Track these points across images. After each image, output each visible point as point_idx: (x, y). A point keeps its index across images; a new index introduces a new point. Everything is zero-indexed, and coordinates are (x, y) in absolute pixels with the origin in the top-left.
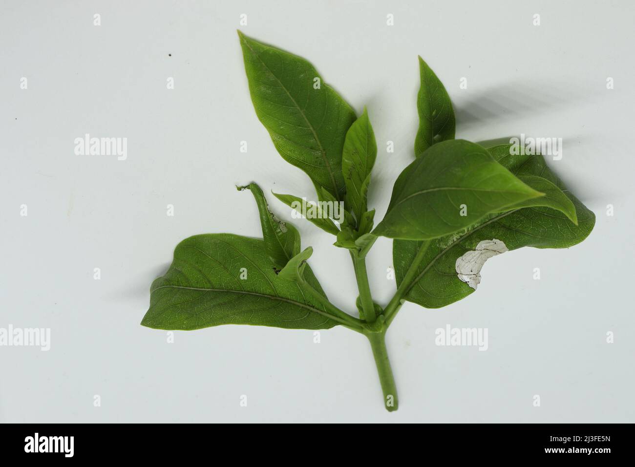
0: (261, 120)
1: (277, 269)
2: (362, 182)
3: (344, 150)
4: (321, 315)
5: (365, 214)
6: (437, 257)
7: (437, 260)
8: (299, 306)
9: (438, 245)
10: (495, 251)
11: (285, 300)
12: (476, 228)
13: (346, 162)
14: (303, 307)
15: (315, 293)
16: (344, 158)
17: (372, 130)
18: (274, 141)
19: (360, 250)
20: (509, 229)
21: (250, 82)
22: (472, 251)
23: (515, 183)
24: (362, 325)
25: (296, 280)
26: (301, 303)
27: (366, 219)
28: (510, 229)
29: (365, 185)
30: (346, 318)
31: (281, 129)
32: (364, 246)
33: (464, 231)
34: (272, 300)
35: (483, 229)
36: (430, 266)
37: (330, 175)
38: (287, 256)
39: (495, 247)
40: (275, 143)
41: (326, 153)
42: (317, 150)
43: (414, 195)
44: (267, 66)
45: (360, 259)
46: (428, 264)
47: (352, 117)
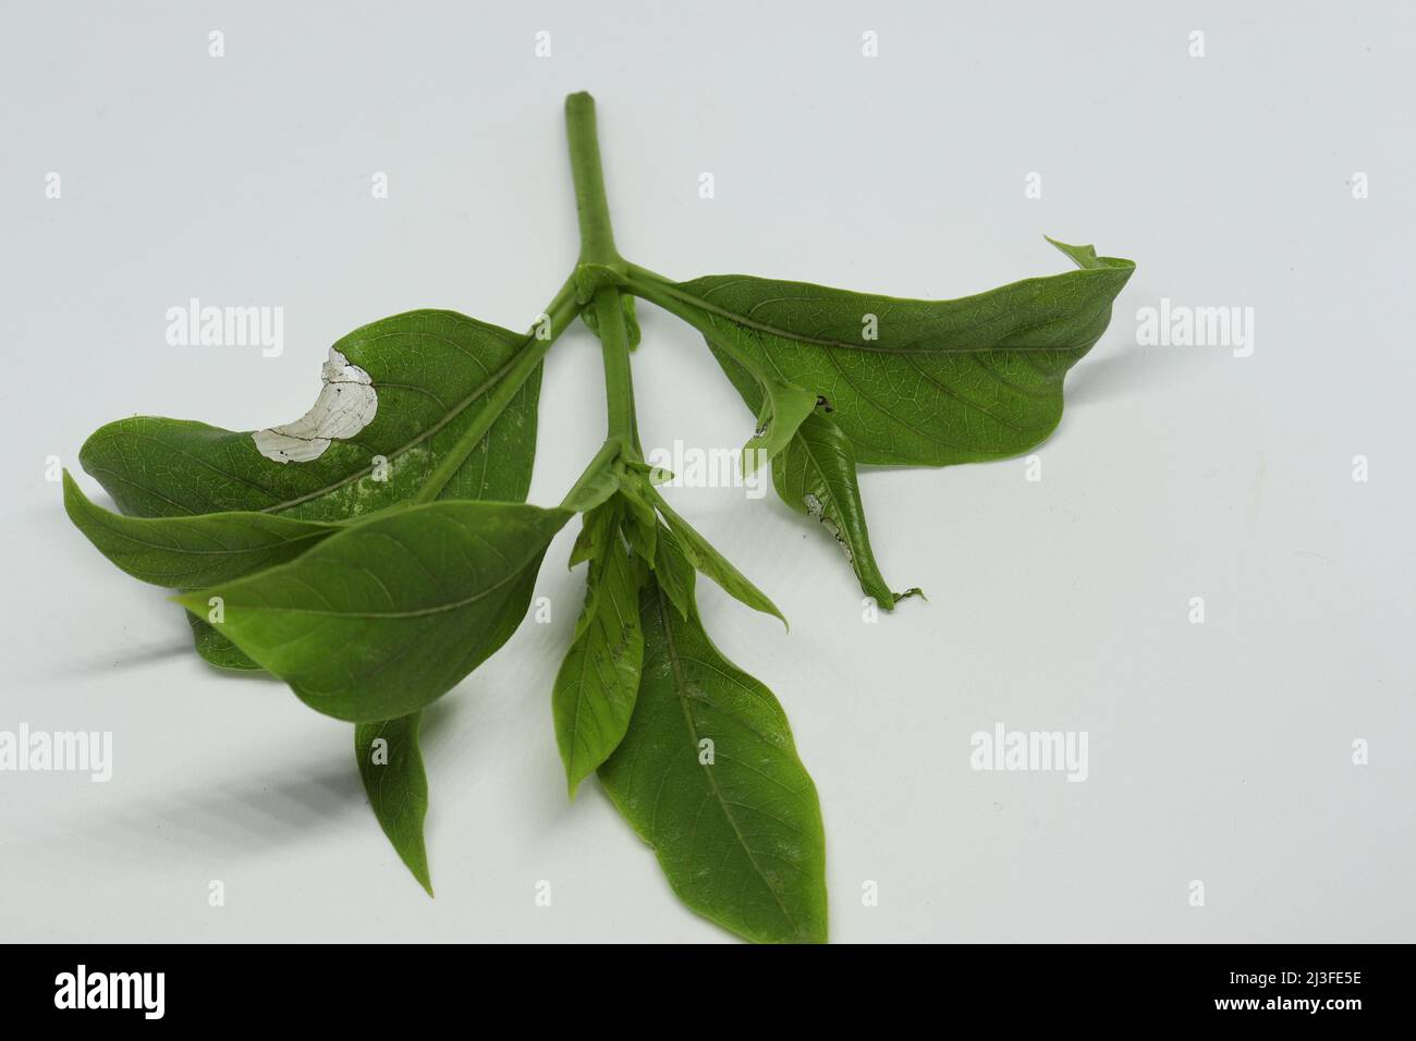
0: (811, 783)
1: (823, 407)
2: (599, 618)
3: (633, 695)
4: (723, 307)
5: (594, 553)
6: (436, 429)
7: (438, 422)
8: (773, 326)
9: (434, 455)
10: (283, 435)
11: (806, 339)
12: (334, 490)
13: (633, 665)
14: (765, 324)
15: (735, 353)
16: (637, 675)
17: (561, 745)
18: (789, 733)
19: (616, 458)
20: (249, 483)
21: (822, 874)
22: (342, 436)
23: (233, 628)
24: (626, 280)
25: (780, 385)
26: (770, 333)
27: (592, 541)
28: (245, 480)
29: (588, 615)
30: (664, 298)
31: (768, 757)
32: (604, 472)
33: (365, 486)
34: (838, 340)
35: (316, 486)
36: (457, 411)
37: (673, 637)
38: (801, 437)
39: (284, 444)
40: (788, 728)
41: (677, 690)
42: (694, 700)
43: (473, 599)
44: (778, 904)
45: (617, 438)
46: (462, 413)
47: (606, 772)
